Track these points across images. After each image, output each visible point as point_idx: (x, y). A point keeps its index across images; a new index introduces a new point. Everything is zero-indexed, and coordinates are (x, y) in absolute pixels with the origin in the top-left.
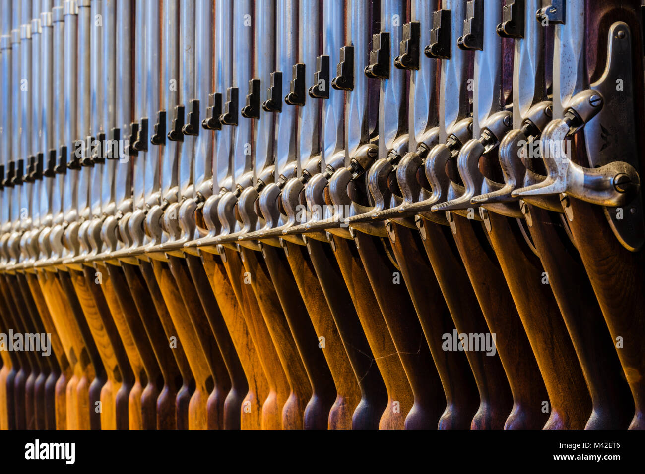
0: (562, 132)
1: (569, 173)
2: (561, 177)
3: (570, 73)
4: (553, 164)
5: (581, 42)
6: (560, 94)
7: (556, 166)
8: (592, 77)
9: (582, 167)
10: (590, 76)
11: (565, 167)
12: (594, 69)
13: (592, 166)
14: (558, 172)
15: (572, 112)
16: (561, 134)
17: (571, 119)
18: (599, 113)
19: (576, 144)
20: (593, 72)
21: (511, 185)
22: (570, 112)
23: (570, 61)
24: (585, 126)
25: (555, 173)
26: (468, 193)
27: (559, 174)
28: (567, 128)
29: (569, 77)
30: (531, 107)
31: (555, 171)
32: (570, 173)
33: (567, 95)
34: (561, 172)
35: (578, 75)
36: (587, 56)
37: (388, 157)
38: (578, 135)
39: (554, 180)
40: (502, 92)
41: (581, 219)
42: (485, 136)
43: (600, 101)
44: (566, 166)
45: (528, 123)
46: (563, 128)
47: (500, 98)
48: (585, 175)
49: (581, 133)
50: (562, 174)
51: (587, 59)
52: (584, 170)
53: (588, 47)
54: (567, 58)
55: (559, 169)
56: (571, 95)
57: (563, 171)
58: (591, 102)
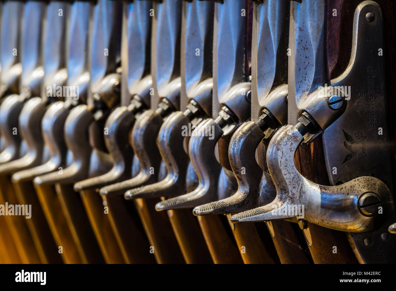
0: (293, 142)
1: (302, 192)
2: (292, 198)
3: (307, 63)
4: (282, 182)
5: (321, 26)
6: (295, 90)
7: (286, 184)
8: (332, 70)
9: (318, 185)
10: (330, 70)
11: (297, 185)
12: (336, 60)
13: (333, 183)
14: (288, 192)
15: (307, 116)
16: (292, 144)
17: (306, 125)
18: (342, 116)
19: (312, 155)
20: (334, 65)
21: (244, 192)
22: (304, 116)
23: (307, 49)
24: (323, 133)
25: (285, 193)
26: (202, 188)
27: (290, 194)
28: (300, 137)
29: (305, 69)
30: (270, 92)
31: (285, 190)
32: (304, 193)
33: (304, 92)
34: (292, 192)
35: (316, 68)
36: (328, 44)
37: (130, 103)
38: (314, 144)
39: (284, 202)
40: (246, 57)
41: (320, 246)
42: (223, 115)
43: (341, 102)
44: (299, 185)
45: (265, 114)
46: (294, 137)
47: (244, 65)
48: (322, 193)
49: (319, 141)
50: (293, 194)
51: (327, 47)
52: (321, 188)
53: (328, 33)
54: (304, 45)
55: (290, 188)
56: (307, 93)
57: (294, 191)
58: (329, 104)
